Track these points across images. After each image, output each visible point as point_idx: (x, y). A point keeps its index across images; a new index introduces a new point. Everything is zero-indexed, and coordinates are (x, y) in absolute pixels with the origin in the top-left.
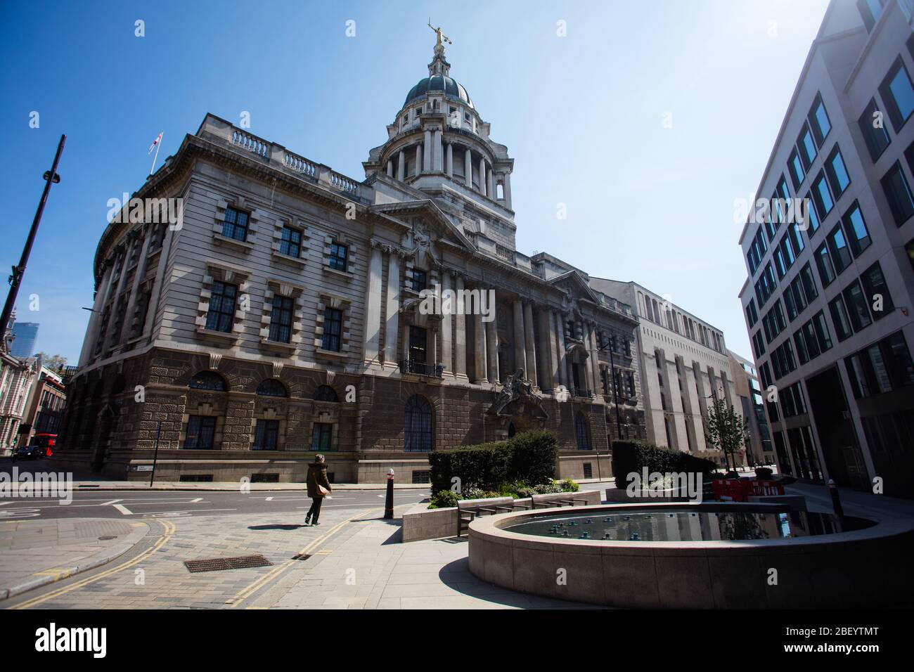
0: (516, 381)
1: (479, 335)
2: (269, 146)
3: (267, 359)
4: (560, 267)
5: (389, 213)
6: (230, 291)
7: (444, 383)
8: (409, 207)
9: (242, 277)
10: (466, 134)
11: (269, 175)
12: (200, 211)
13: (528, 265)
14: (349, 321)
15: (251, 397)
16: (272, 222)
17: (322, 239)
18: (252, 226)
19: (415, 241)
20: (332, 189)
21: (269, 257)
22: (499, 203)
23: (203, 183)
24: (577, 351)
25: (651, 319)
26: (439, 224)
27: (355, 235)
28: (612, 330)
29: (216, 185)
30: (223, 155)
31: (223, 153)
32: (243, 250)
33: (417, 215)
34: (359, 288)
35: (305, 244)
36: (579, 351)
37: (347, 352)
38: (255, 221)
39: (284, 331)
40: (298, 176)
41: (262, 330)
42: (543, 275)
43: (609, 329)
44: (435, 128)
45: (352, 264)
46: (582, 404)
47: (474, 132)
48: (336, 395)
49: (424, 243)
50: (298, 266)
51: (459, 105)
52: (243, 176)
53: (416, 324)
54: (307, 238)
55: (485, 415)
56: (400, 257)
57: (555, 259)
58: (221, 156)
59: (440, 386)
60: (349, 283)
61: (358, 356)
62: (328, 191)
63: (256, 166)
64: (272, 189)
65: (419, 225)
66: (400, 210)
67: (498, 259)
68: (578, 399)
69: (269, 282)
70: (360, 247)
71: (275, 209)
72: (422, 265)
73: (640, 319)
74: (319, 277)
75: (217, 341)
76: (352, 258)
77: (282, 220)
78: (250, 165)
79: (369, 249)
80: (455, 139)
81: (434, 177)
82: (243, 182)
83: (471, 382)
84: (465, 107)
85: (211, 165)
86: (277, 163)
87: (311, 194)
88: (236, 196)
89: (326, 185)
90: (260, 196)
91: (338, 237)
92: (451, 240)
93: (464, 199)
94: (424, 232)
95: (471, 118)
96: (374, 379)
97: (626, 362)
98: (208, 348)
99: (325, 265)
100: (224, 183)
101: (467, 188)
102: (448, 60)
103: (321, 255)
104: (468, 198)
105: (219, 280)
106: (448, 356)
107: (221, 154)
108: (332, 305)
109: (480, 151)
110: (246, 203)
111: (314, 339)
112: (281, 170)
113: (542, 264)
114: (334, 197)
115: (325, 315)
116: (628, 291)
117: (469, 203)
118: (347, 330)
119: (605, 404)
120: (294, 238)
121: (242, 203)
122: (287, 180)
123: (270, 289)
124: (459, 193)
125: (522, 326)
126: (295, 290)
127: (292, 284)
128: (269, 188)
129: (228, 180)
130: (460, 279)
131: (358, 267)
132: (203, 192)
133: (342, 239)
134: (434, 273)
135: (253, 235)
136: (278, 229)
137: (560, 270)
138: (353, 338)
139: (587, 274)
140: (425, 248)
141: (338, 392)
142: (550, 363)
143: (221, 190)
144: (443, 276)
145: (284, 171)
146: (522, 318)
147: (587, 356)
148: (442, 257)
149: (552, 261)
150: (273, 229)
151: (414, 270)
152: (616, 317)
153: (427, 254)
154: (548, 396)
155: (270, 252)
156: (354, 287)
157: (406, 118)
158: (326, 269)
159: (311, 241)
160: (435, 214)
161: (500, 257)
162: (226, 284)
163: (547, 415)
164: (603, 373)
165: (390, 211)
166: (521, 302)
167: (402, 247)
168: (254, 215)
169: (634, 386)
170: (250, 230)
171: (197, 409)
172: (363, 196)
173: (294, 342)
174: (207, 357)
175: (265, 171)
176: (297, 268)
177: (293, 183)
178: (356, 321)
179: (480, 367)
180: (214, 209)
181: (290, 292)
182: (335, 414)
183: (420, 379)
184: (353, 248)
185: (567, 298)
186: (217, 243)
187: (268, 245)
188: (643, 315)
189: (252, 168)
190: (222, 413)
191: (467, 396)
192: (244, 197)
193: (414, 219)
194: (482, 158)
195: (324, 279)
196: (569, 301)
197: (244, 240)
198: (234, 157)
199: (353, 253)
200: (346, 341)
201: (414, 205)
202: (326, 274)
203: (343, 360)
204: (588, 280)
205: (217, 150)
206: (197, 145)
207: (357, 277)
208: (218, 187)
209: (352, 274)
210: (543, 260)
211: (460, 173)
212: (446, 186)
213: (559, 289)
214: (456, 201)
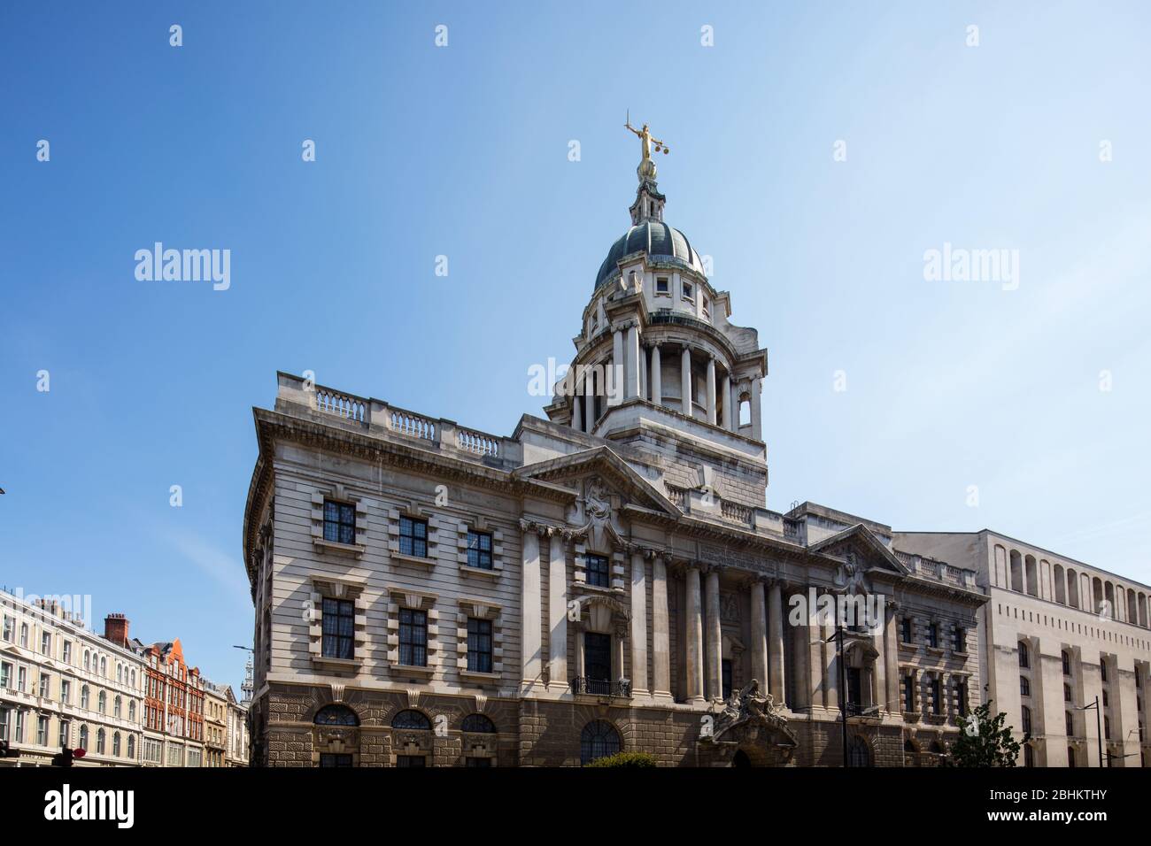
0: (745, 697)
1: (691, 637)
2: (366, 405)
3: (400, 687)
4: (836, 522)
5: (544, 476)
6: (346, 609)
7: (635, 704)
8: (573, 463)
9: (356, 590)
10: (682, 322)
11: (369, 447)
12: (291, 511)
13: (779, 527)
14: (500, 633)
15: (386, 731)
16: (385, 514)
17: (452, 527)
18: (360, 523)
19: (587, 513)
20: (461, 454)
21: (387, 561)
22: (743, 433)
23: (288, 473)
24: (858, 650)
25: (1017, 589)
26: (624, 483)
27: (500, 516)
28: (932, 615)
29: (305, 472)
30: (304, 429)
31: (303, 426)
32: (352, 556)
33: (590, 474)
34: (510, 589)
35: (432, 537)
36: (861, 648)
37: (500, 672)
38: (363, 515)
39: (419, 652)
40: (410, 442)
41: (389, 652)
42: (803, 538)
43: (924, 612)
44: (627, 323)
45: (499, 557)
46: (860, 726)
47: (701, 317)
48: (493, 725)
49: (601, 515)
50: (426, 569)
51: (672, 271)
52: (337, 454)
53: (594, 629)
54: (435, 529)
55: (698, 744)
56: (564, 539)
57: (828, 510)
58: (302, 431)
59: (630, 708)
60: (497, 584)
61: (516, 677)
62: (455, 458)
63: (349, 437)
64: (378, 467)
65: (593, 488)
66: (560, 470)
67: (724, 523)
68: (853, 720)
69: (392, 593)
70: (507, 532)
71: (385, 495)
72: (600, 546)
73: (993, 591)
74: (456, 580)
75: (339, 669)
76: (498, 550)
77: (397, 509)
78: (341, 438)
79: (520, 534)
80: (661, 337)
81: (629, 409)
82: (339, 464)
83: (677, 701)
84: (684, 270)
85: (293, 447)
86: (380, 429)
87: (430, 466)
88: (333, 484)
89: (451, 450)
90: (363, 479)
91: (476, 522)
92: (644, 505)
93: (677, 437)
94: (603, 497)
95: (693, 288)
96: (536, 703)
97: (955, 662)
98: (328, 678)
99: (462, 563)
100: (315, 468)
101: (681, 418)
102: (660, 190)
103: (455, 551)
104: (684, 434)
105: (329, 596)
106: (642, 669)
107: (301, 428)
108: (476, 614)
109: (707, 346)
110: (346, 492)
111: (456, 659)
112: (386, 439)
113: (803, 522)
114: (461, 466)
115: (467, 628)
116: (975, 547)
117: (686, 441)
118: (499, 644)
119: (904, 725)
120: (416, 530)
121: (342, 494)
122: (394, 452)
123: (393, 601)
124: (668, 428)
125: (763, 619)
126: (425, 599)
127: (419, 593)
128: (374, 466)
129: (320, 464)
130: (659, 561)
131: (507, 561)
132: (292, 486)
133: (482, 525)
134: (618, 557)
135: (363, 533)
136: (393, 521)
137: (835, 526)
138: (507, 654)
139: (888, 528)
140: (604, 522)
141: (494, 721)
142: (808, 669)
143: (313, 480)
144: (633, 559)
145: (391, 437)
146: (763, 607)
147: (876, 655)
148: (630, 533)
149: (821, 513)
150: (387, 522)
151: (588, 555)
152: (942, 593)
153: (607, 530)
154: (803, 716)
155: (387, 554)
156: (504, 589)
157: (595, 318)
158: (463, 568)
159: (440, 532)
160: (615, 466)
161: (729, 520)
162: (340, 601)
163: (795, 741)
164: (909, 680)
165: (544, 474)
166: (761, 584)
167: (568, 525)
168: (359, 507)
169: (968, 699)
170: (359, 529)
171: (327, 746)
172: (507, 456)
173: (430, 665)
174: (328, 689)
175: (362, 443)
176: (424, 571)
177: (403, 454)
178: (509, 632)
179: (692, 681)
180: (309, 506)
181: (420, 603)
182: (492, 747)
183: (599, 701)
184: (498, 536)
185: (846, 570)
186: (319, 551)
187: (383, 544)
188: (1002, 584)
189: (345, 442)
190: (356, 749)
191: (671, 719)
192: (343, 484)
193: (585, 481)
194: (710, 359)
195: (462, 582)
196: (848, 574)
197: (353, 542)
198: (318, 430)
199: (499, 542)
200: (499, 659)
201: (580, 458)
202: (464, 576)
203: (496, 683)
204: (889, 538)
205: (294, 423)
206: (269, 421)
207: (505, 574)
208: (307, 475)
209: (500, 570)
210: (803, 515)
211: (672, 394)
212: (647, 420)
213: (830, 557)
214: (664, 441)
